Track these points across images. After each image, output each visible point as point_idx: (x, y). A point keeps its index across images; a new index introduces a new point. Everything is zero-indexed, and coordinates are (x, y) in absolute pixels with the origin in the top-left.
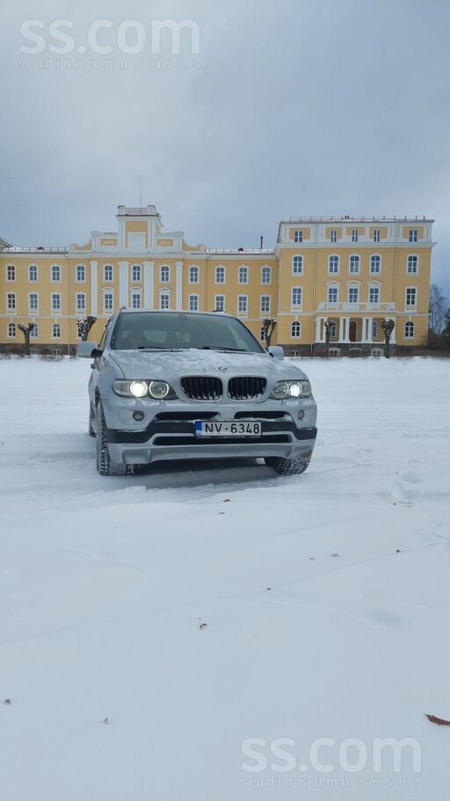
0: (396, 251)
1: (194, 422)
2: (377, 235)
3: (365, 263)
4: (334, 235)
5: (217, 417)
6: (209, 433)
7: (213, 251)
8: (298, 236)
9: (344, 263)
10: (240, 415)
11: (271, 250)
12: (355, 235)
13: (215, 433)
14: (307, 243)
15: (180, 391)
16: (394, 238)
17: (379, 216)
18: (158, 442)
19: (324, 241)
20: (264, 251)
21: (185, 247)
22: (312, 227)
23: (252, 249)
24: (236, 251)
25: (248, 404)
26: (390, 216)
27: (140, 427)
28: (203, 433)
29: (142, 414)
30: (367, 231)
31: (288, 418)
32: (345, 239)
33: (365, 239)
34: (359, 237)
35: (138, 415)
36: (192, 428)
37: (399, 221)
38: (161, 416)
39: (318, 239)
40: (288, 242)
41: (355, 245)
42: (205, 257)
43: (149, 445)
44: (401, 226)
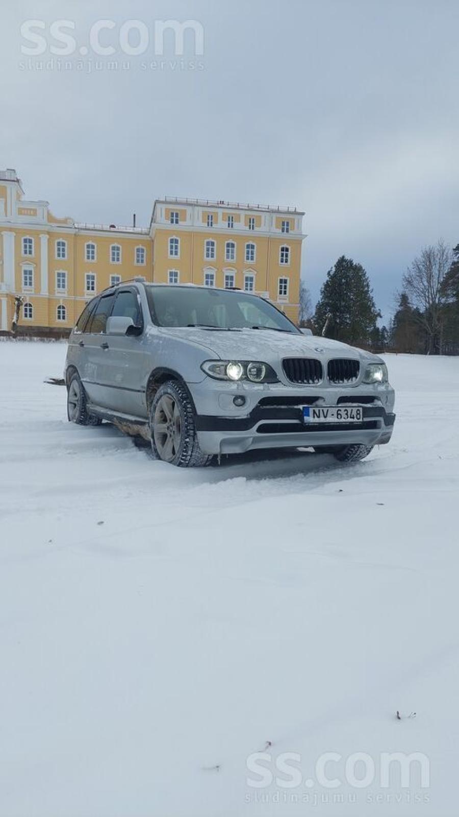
0: (270, 240)
1: (301, 407)
2: (251, 223)
3: (240, 251)
4: (210, 220)
5: (320, 402)
6: (316, 420)
7: (82, 225)
8: (175, 218)
9: (220, 249)
10: (342, 400)
11: (145, 230)
12: (231, 220)
13: (322, 420)
14: (183, 225)
15: (281, 374)
16: (268, 228)
17: (253, 204)
18: (261, 429)
19: (200, 224)
20: (138, 230)
21: (51, 219)
22: (189, 210)
23: (124, 225)
24: (107, 227)
25: (346, 388)
26: (264, 206)
27: (243, 413)
28: (310, 419)
29: (243, 398)
30: (243, 218)
31: (378, 403)
32: (221, 225)
33: (240, 226)
34: (235, 224)
35: (240, 399)
36: (300, 415)
37: (273, 212)
38: (265, 401)
39: (194, 221)
40: (163, 222)
41: (230, 231)
42: (73, 231)
43: (253, 432)
44: (274, 216)
